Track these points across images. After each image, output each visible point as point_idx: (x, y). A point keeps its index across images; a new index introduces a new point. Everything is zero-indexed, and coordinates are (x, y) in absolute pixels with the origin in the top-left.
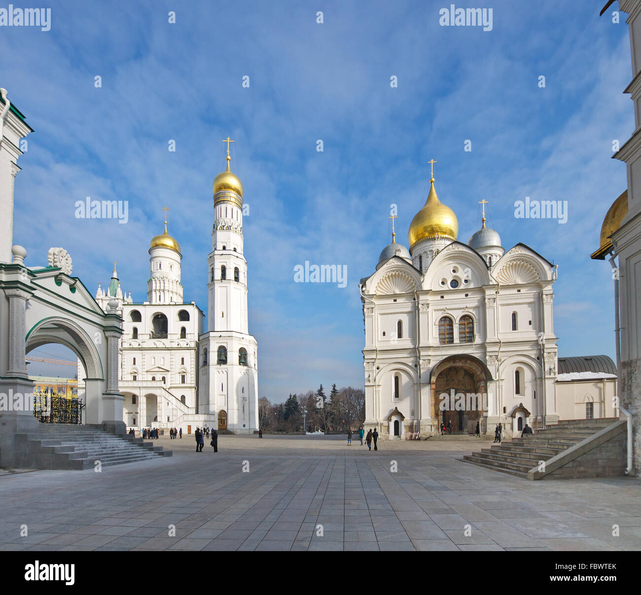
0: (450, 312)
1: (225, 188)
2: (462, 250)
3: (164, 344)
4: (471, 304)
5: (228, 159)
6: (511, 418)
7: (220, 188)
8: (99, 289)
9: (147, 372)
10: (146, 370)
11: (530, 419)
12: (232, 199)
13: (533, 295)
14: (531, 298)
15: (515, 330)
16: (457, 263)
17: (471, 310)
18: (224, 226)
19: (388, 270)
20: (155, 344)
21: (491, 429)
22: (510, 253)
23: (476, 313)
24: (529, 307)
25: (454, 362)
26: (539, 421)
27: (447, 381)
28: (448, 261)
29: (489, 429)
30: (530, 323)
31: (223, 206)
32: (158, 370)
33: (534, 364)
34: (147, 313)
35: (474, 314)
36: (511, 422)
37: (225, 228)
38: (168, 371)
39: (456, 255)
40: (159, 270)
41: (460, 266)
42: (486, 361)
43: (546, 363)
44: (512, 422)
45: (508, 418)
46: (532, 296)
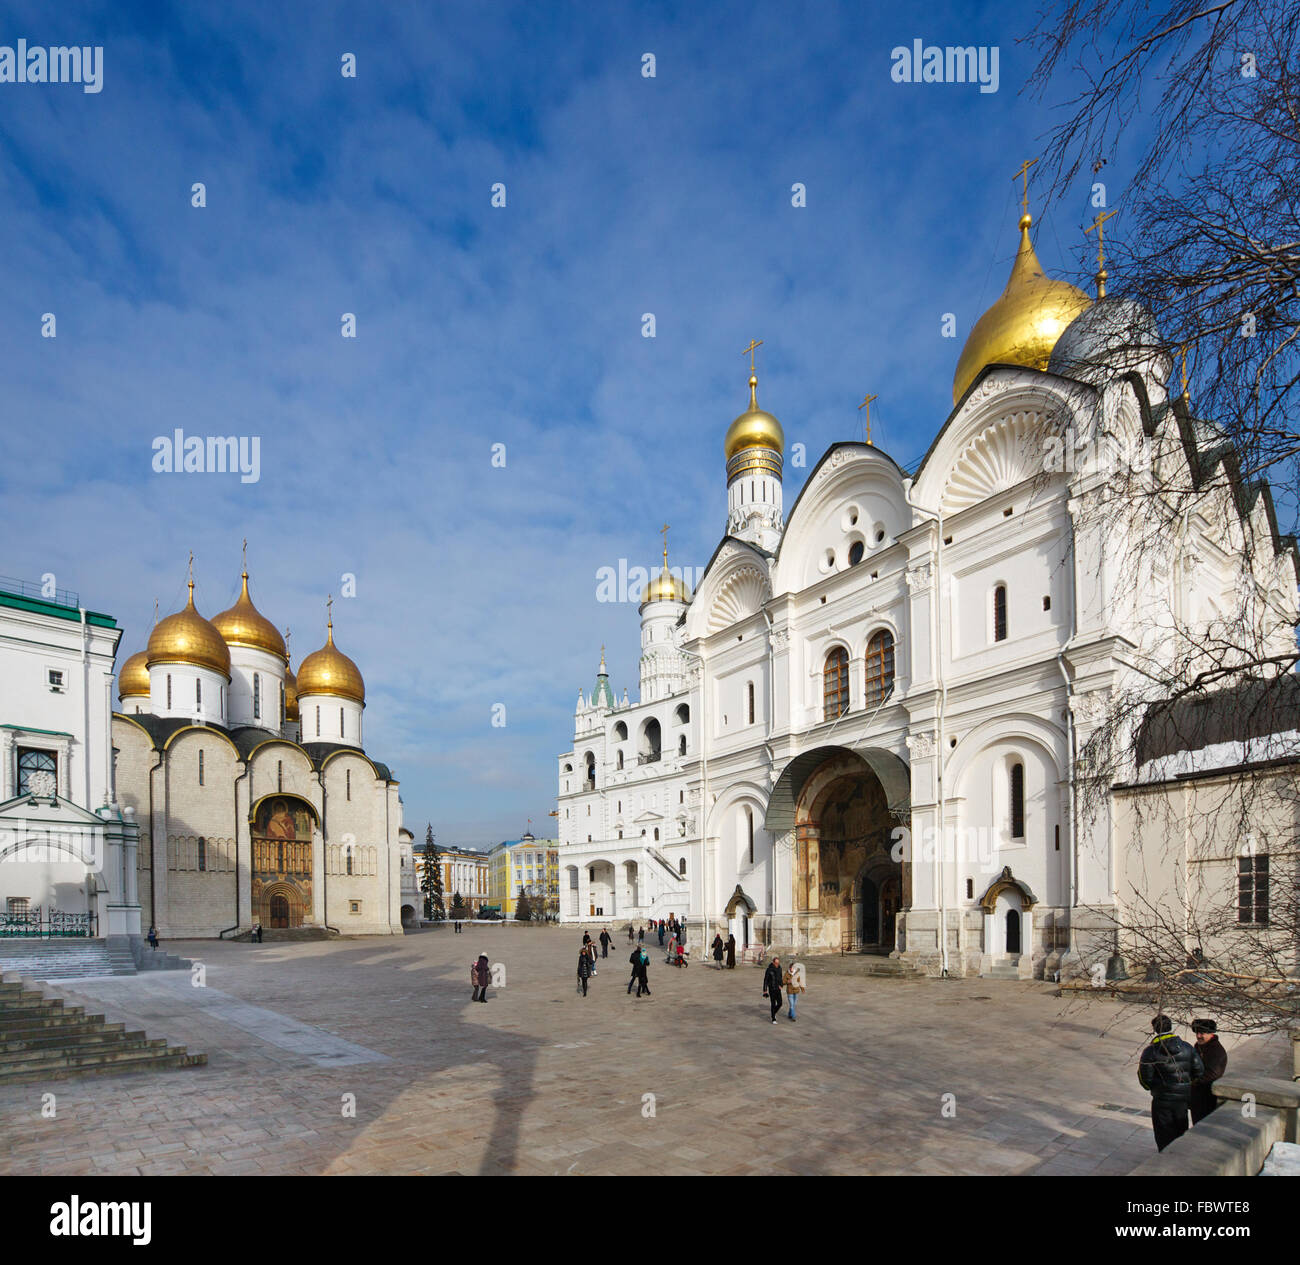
0: (838, 634)
1: (743, 446)
2: (851, 459)
3: (656, 771)
4: (884, 597)
5: (751, 385)
6: (979, 913)
7: (735, 450)
8: (581, 698)
9: (635, 822)
10: (633, 819)
11: (1035, 919)
12: (756, 463)
13: (1049, 511)
14: (1044, 522)
15: (1005, 638)
16: (852, 498)
17: (884, 616)
18: (737, 524)
19: (722, 575)
20: (644, 773)
21: (918, 943)
22: (967, 410)
23: (897, 619)
24: (1040, 554)
25: (845, 765)
26: (1059, 925)
27: (875, 809)
28: (833, 502)
29: (912, 943)
30: (1047, 603)
31: (746, 481)
32: (648, 817)
33: (1048, 740)
34: (635, 722)
35: (893, 623)
36: (980, 926)
37: (740, 528)
38: (662, 817)
39: (844, 479)
40: (650, 643)
41: (861, 503)
42: (908, 751)
43: (1078, 731)
44: (983, 927)
45: (971, 914)
46: (1046, 516)
